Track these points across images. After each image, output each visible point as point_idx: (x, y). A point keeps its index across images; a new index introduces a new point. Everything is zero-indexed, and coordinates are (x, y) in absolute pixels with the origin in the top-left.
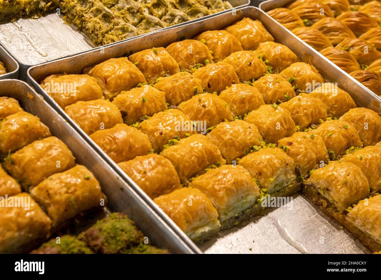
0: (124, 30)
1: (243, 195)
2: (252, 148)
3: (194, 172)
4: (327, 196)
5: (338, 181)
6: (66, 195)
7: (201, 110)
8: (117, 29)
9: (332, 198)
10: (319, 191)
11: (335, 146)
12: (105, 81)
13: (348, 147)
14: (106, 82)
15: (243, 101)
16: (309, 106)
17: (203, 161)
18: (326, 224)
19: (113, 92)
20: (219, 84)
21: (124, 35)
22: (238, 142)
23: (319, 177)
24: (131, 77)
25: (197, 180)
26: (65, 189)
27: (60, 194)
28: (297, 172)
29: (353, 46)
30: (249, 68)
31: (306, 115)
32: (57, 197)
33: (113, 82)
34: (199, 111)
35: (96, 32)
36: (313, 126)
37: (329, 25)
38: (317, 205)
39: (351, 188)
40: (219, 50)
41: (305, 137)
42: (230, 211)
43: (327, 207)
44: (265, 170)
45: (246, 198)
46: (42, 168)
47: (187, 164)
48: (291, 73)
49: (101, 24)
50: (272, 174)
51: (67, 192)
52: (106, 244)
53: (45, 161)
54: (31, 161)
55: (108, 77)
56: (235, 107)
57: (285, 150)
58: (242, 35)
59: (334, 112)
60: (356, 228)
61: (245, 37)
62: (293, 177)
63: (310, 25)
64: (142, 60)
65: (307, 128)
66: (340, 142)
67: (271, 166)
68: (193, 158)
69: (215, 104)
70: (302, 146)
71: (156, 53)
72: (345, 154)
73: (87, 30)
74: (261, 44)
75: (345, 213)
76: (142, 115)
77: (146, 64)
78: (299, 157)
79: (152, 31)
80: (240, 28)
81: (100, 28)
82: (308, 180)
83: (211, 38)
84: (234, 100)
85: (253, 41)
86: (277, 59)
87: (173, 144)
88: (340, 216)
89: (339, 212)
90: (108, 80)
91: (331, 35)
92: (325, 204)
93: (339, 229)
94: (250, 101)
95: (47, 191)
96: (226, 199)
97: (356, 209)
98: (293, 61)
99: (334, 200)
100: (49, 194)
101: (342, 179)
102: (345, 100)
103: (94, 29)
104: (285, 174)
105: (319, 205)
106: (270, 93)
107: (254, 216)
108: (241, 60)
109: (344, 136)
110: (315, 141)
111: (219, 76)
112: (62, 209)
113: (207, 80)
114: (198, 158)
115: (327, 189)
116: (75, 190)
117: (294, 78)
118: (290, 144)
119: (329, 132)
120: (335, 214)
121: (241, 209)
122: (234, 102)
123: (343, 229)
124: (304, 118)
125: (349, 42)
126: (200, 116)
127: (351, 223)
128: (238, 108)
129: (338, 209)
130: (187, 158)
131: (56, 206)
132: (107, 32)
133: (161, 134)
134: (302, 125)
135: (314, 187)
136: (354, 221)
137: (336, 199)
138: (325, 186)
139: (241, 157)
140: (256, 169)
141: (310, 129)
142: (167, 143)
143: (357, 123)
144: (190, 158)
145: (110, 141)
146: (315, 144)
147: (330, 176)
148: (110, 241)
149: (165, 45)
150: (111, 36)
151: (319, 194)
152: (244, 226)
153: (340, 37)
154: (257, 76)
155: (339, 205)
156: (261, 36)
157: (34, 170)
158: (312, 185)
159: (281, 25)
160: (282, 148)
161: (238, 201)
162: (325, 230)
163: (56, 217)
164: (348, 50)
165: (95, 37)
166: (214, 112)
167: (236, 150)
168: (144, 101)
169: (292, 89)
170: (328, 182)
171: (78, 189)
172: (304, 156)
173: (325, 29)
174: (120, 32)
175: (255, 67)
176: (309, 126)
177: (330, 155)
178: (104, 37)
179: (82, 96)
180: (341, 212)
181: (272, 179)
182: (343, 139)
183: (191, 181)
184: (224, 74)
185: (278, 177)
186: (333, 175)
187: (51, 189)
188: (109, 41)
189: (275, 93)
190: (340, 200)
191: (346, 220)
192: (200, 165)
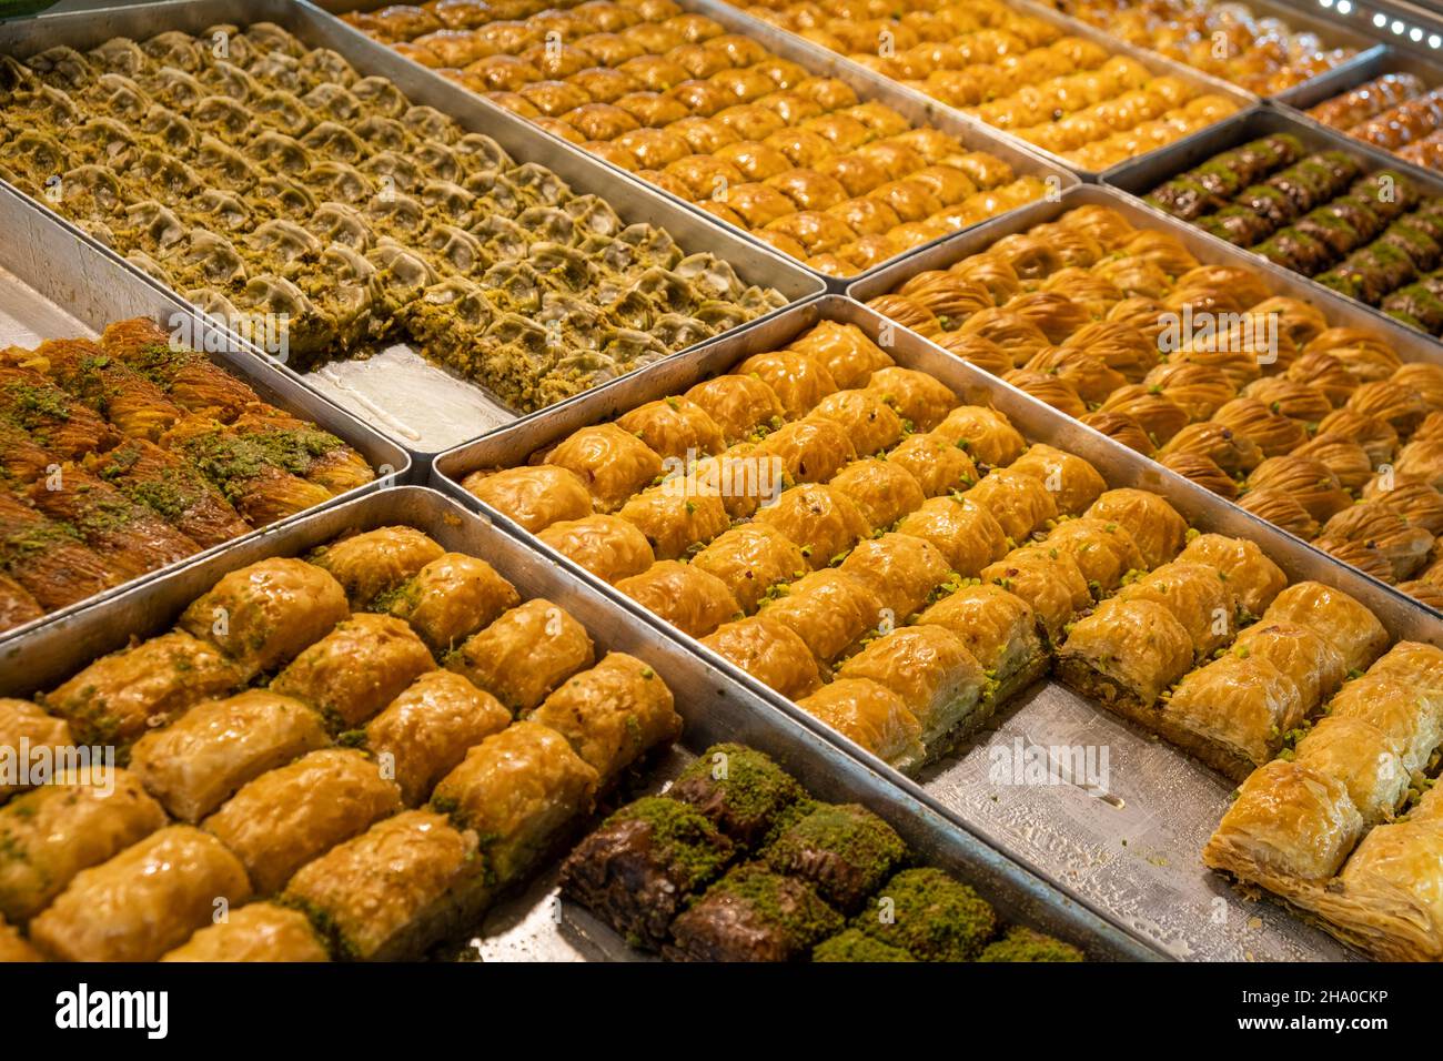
0: (584, 365)
1: (958, 685)
2: (940, 590)
3: (840, 649)
4: (1114, 674)
5: (1135, 638)
6: (620, 713)
7: (811, 520)
8: (566, 365)
9: (1125, 675)
10: (1095, 665)
11: (1099, 570)
12: (589, 476)
13: (1123, 571)
14: (592, 478)
15: (885, 495)
16: (1023, 493)
17: (854, 624)
18: (1122, 734)
19: (611, 499)
20: (820, 464)
21: (588, 376)
22: (910, 578)
23: (1090, 636)
24: (640, 464)
25: (852, 664)
26: (613, 702)
27: (605, 711)
28: (1040, 631)
29: (1060, 364)
30: (873, 425)
31: (1021, 512)
32: (601, 721)
33: (609, 476)
34: (807, 522)
35: (516, 377)
36: (1038, 535)
37: (1001, 324)
38: (1093, 699)
39: (1163, 650)
40: (794, 394)
41: (1039, 557)
42: (938, 721)
43: (1117, 698)
44: (985, 629)
45: (962, 692)
46: (541, 664)
47: (825, 633)
48: (957, 429)
49: (525, 357)
50: (1001, 637)
51: (618, 708)
52: (733, 805)
53: (544, 650)
54: (516, 652)
55: (596, 466)
56: (871, 509)
57: (1008, 587)
58: (831, 358)
59: (1069, 505)
60: (1189, 732)
61: (836, 361)
62: (1035, 641)
63: (953, 329)
64: (651, 426)
65: (1027, 540)
66: (1107, 562)
67: (994, 619)
68: (835, 618)
69: (838, 505)
70: (1040, 575)
71: (674, 407)
72: (1120, 586)
73: (489, 373)
74: (877, 376)
75: (1160, 704)
76: (691, 543)
77: (661, 435)
78: (1037, 599)
79: (643, 364)
80: (821, 342)
81: (525, 366)
82: (1066, 645)
83: (772, 368)
84: (865, 495)
85: (855, 369)
86: (920, 404)
87: (777, 595)
88: (1151, 713)
89: (1144, 704)
90: (596, 473)
91: (1008, 346)
92: (1112, 692)
93: (1151, 742)
94: (900, 495)
95: (576, 710)
96: (929, 695)
97: (1181, 692)
98: (951, 406)
99: (1132, 681)
100: (580, 718)
101: (1141, 633)
102: (1087, 477)
103: (511, 369)
104: (1023, 637)
105: (1096, 698)
106: (931, 474)
107: (978, 732)
108: (849, 409)
109: (1112, 548)
110: (1061, 562)
111: (819, 445)
112: (614, 746)
113: (797, 458)
114: (844, 617)
115: (1114, 659)
116: (635, 702)
117: (967, 440)
118: (1014, 573)
119: (1079, 541)
120: (1138, 711)
121: (955, 718)
122: (868, 499)
123: (1159, 740)
124: (1018, 520)
125: (1051, 356)
126: (811, 534)
127: (1176, 725)
128: (878, 511)
129: (1144, 698)
130: (821, 618)
131: (600, 740)
132: (543, 374)
133: (749, 575)
134: (1018, 536)
135: (1082, 660)
136: (1182, 718)
137: (1135, 676)
138: (1105, 652)
139: (921, 610)
140: (964, 630)
141: (1033, 542)
142: (765, 594)
143: (1125, 521)
144: (828, 620)
145: (659, 596)
146: (1062, 568)
147: (1115, 629)
148: (740, 797)
149: (681, 389)
150: (555, 382)
151: (1095, 672)
152: (965, 754)
153: (1027, 347)
154: (887, 443)
155: (1146, 690)
156: (870, 357)
157: (526, 673)
158: (1076, 655)
159: (909, 330)
160: (998, 582)
161: (950, 698)
162: (1124, 746)
163: (603, 764)
164: (1054, 373)
165: (514, 389)
166: (840, 521)
167: (910, 596)
168: (690, 510)
169: (971, 462)
170: (1113, 643)
171: (638, 698)
172: (1050, 595)
173: (992, 334)
174: (577, 371)
175: (883, 423)
176: (1030, 536)
177: (1093, 590)
178: (537, 385)
179: (558, 511)
180: (1150, 703)
181: (1003, 648)
182: (1112, 555)
183: (836, 670)
184: (829, 442)
185: (1012, 641)
186: (1120, 626)
187: (584, 703)
188: (555, 393)
189: (941, 474)
190: (1145, 677)
191: (1163, 720)
192: (849, 632)
